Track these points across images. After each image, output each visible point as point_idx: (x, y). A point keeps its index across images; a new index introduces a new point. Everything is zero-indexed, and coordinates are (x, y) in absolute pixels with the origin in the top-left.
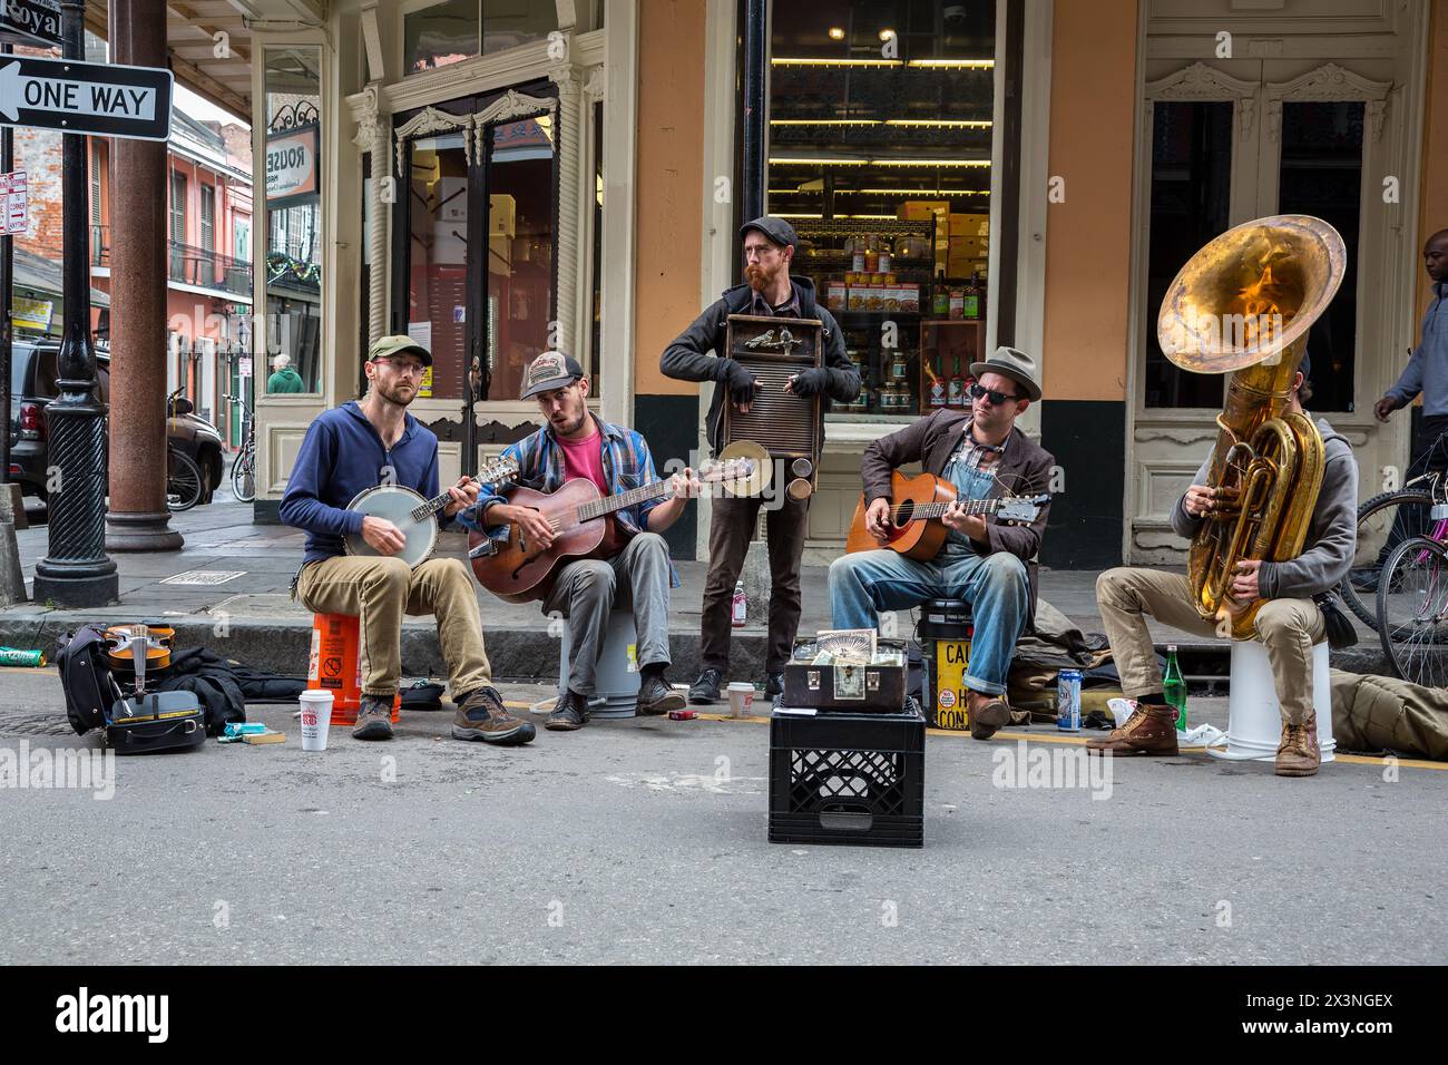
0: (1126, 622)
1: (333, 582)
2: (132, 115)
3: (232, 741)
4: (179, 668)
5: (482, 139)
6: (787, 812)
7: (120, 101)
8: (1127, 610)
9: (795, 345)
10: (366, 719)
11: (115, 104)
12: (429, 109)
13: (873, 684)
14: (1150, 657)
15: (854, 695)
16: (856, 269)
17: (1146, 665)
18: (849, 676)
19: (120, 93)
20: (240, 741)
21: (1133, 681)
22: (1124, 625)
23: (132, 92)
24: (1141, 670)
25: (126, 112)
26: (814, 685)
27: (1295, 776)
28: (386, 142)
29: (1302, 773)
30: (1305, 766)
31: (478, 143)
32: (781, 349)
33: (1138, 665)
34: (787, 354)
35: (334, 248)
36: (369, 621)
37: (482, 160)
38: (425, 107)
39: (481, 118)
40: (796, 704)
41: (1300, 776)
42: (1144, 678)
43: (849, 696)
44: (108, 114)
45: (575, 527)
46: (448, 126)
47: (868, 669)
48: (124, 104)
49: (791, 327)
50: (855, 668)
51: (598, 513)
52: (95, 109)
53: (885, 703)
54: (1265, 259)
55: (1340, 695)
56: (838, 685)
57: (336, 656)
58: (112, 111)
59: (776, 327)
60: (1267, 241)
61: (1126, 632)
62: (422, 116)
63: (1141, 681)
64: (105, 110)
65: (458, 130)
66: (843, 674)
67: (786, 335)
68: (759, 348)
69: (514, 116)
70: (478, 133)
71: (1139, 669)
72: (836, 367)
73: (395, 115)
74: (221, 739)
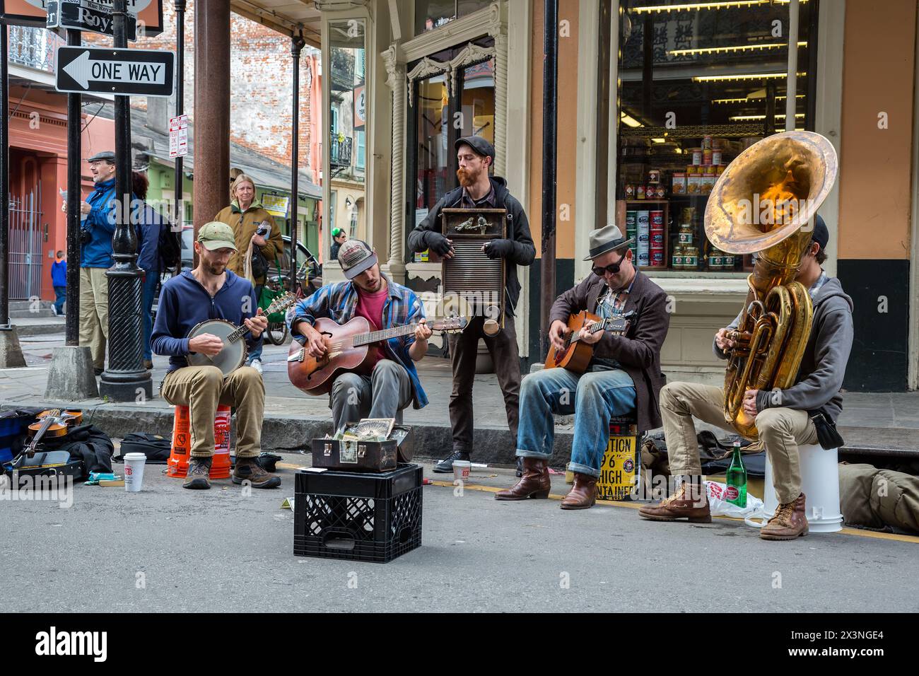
0: (675, 420)
1: (177, 384)
2: (152, 82)
3: (92, 484)
4: (74, 437)
5: (456, 79)
6: (303, 536)
7: (145, 73)
8: (677, 413)
9: (488, 227)
10: (193, 476)
11: (142, 75)
12: (426, 59)
13: (361, 453)
14: (691, 448)
15: (351, 460)
16: (695, 163)
17: (687, 454)
18: (348, 447)
19: (145, 67)
20: (98, 484)
21: (677, 464)
22: (674, 423)
23: (151, 66)
24: (683, 457)
25: (149, 80)
26: (327, 452)
27: (771, 539)
28: (403, 83)
29: (777, 537)
30: (781, 532)
31: (453, 81)
32: (479, 230)
33: (682, 453)
34: (483, 234)
35: (373, 158)
36: (193, 407)
37: (455, 93)
38: (423, 58)
39: (455, 63)
40: (319, 465)
41: (775, 540)
42: (684, 463)
43: (348, 461)
44: (138, 82)
45: (351, 350)
46: (437, 71)
47: (359, 443)
48: (147, 75)
49: (485, 215)
50: (352, 442)
51: (365, 342)
52: (131, 79)
53: (368, 466)
54: (789, 163)
55: (860, 484)
56: (342, 453)
57: (183, 433)
58: (140, 79)
59: (475, 215)
60: (790, 150)
61: (675, 428)
62: (421, 64)
63: (682, 465)
64: (137, 79)
65: (441, 73)
66: (345, 446)
67: (481, 221)
68: (464, 230)
69: (473, 61)
70: (452, 74)
71: (682, 456)
72: (519, 241)
73: (408, 64)
74: (87, 482)
